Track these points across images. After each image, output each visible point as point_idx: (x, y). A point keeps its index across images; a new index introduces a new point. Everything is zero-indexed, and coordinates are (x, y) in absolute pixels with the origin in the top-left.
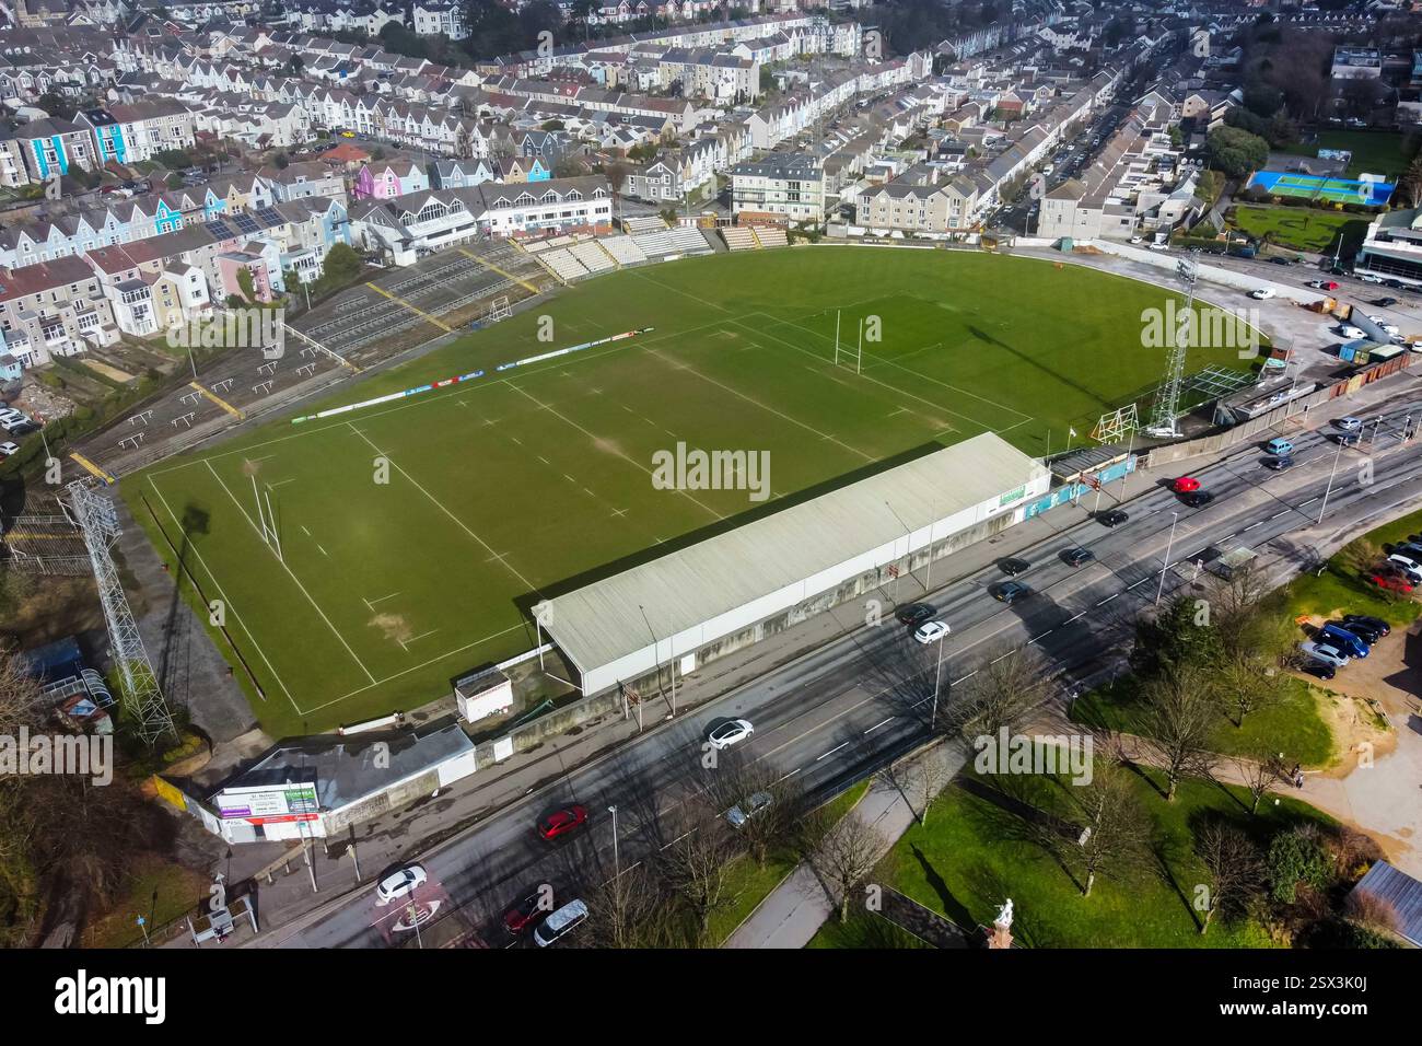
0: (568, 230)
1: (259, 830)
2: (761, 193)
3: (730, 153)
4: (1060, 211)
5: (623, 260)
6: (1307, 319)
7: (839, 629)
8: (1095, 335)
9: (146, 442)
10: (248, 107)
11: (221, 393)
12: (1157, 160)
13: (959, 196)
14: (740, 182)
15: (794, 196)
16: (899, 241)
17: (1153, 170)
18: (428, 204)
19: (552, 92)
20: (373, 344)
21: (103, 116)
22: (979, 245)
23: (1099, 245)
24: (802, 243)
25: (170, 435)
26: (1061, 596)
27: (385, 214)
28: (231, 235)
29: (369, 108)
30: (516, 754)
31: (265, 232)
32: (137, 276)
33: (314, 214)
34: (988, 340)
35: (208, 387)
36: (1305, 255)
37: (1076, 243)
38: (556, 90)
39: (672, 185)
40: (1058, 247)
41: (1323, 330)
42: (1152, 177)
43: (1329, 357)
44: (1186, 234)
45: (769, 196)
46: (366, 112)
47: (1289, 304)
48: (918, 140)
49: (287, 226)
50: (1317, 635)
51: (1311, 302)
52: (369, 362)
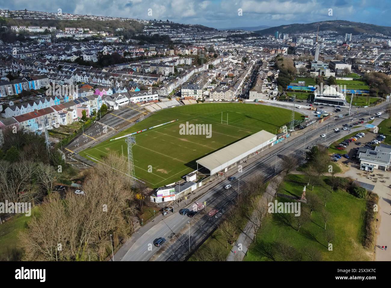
0: (149, 101)
1: (163, 200)
2: (188, 93)
3: (175, 85)
4: (254, 94)
5: (163, 107)
6: (309, 111)
7: (250, 163)
8: (270, 116)
9: (80, 146)
10: (59, 77)
11: (90, 136)
12: (267, 85)
13: (232, 92)
14: (183, 91)
15: (195, 93)
16: (221, 102)
17: (267, 86)
18: (119, 96)
19: (126, 73)
20: (118, 125)
21: (30, 79)
22: (238, 101)
23: (263, 100)
24: (200, 103)
25: (84, 144)
26: (287, 155)
27: (110, 98)
28: (79, 103)
29: (88, 77)
30: (202, 186)
31: (86, 102)
32: (62, 112)
33: (96, 98)
34: (251, 118)
35: (87, 134)
36: (304, 101)
37: (258, 100)
38: (127, 73)
39: (167, 92)
40: (255, 101)
41: (313, 112)
42: (267, 88)
43: (316, 117)
44: (280, 98)
45: (190, 93)
46: (87, 78)
47: (304, 109)
48: (214, 82)
49: (90, 101)
50: (332, 156)
51: (309, 108)
52: (119, 129)
